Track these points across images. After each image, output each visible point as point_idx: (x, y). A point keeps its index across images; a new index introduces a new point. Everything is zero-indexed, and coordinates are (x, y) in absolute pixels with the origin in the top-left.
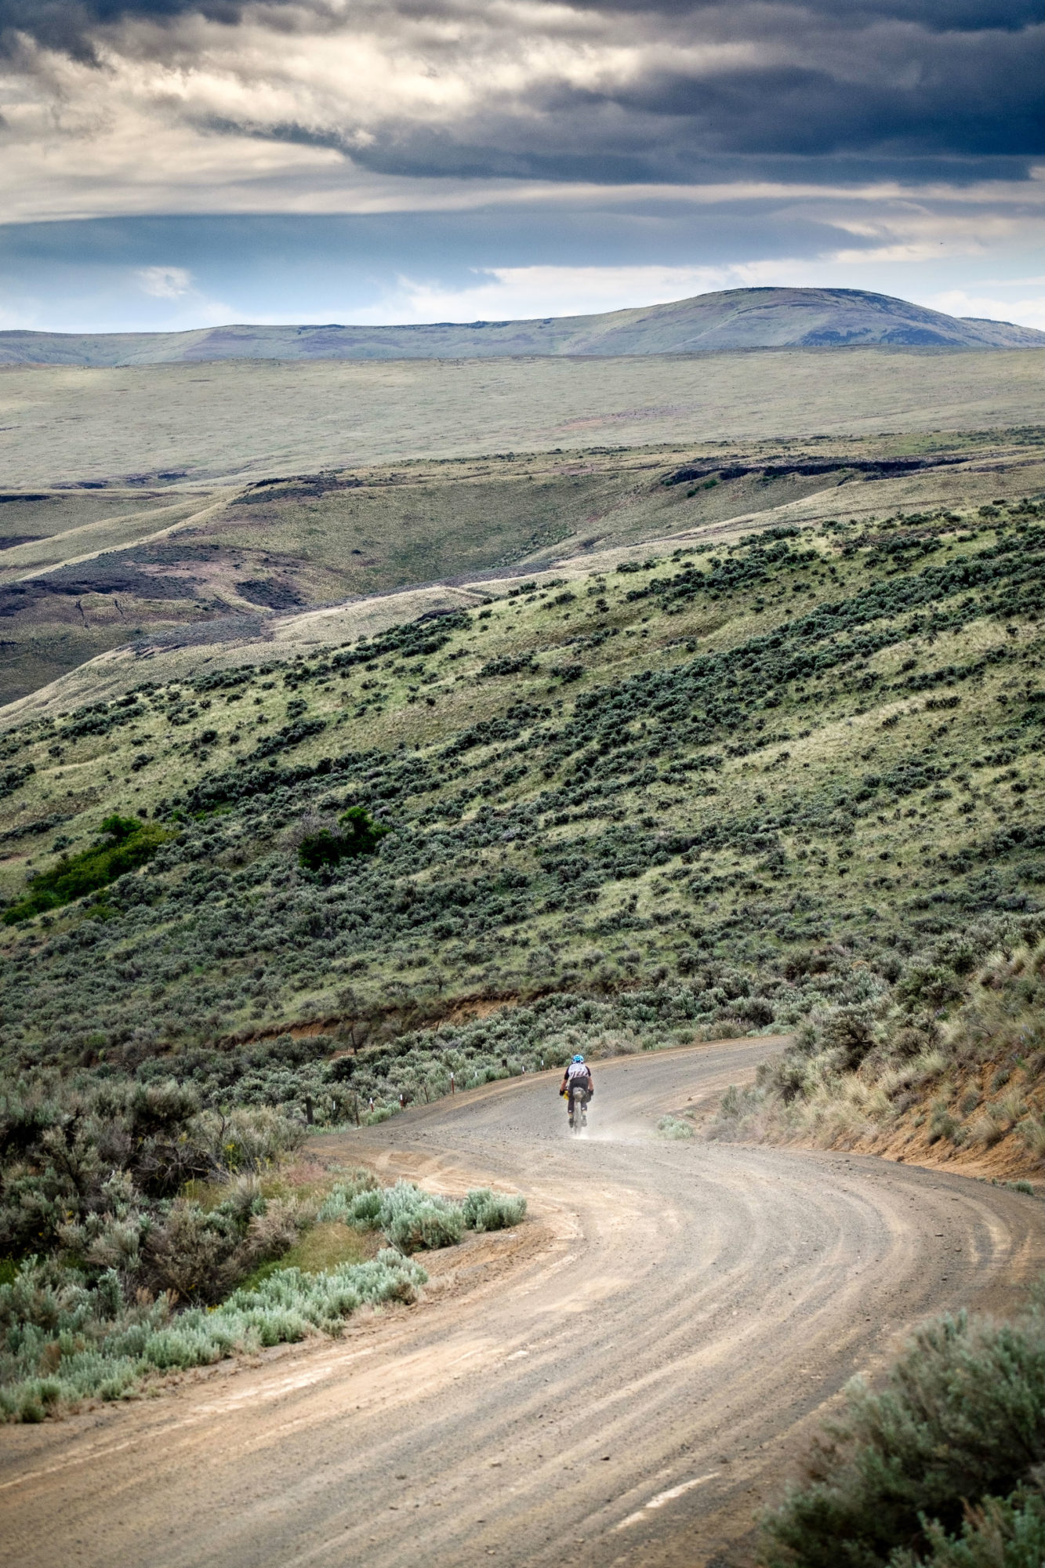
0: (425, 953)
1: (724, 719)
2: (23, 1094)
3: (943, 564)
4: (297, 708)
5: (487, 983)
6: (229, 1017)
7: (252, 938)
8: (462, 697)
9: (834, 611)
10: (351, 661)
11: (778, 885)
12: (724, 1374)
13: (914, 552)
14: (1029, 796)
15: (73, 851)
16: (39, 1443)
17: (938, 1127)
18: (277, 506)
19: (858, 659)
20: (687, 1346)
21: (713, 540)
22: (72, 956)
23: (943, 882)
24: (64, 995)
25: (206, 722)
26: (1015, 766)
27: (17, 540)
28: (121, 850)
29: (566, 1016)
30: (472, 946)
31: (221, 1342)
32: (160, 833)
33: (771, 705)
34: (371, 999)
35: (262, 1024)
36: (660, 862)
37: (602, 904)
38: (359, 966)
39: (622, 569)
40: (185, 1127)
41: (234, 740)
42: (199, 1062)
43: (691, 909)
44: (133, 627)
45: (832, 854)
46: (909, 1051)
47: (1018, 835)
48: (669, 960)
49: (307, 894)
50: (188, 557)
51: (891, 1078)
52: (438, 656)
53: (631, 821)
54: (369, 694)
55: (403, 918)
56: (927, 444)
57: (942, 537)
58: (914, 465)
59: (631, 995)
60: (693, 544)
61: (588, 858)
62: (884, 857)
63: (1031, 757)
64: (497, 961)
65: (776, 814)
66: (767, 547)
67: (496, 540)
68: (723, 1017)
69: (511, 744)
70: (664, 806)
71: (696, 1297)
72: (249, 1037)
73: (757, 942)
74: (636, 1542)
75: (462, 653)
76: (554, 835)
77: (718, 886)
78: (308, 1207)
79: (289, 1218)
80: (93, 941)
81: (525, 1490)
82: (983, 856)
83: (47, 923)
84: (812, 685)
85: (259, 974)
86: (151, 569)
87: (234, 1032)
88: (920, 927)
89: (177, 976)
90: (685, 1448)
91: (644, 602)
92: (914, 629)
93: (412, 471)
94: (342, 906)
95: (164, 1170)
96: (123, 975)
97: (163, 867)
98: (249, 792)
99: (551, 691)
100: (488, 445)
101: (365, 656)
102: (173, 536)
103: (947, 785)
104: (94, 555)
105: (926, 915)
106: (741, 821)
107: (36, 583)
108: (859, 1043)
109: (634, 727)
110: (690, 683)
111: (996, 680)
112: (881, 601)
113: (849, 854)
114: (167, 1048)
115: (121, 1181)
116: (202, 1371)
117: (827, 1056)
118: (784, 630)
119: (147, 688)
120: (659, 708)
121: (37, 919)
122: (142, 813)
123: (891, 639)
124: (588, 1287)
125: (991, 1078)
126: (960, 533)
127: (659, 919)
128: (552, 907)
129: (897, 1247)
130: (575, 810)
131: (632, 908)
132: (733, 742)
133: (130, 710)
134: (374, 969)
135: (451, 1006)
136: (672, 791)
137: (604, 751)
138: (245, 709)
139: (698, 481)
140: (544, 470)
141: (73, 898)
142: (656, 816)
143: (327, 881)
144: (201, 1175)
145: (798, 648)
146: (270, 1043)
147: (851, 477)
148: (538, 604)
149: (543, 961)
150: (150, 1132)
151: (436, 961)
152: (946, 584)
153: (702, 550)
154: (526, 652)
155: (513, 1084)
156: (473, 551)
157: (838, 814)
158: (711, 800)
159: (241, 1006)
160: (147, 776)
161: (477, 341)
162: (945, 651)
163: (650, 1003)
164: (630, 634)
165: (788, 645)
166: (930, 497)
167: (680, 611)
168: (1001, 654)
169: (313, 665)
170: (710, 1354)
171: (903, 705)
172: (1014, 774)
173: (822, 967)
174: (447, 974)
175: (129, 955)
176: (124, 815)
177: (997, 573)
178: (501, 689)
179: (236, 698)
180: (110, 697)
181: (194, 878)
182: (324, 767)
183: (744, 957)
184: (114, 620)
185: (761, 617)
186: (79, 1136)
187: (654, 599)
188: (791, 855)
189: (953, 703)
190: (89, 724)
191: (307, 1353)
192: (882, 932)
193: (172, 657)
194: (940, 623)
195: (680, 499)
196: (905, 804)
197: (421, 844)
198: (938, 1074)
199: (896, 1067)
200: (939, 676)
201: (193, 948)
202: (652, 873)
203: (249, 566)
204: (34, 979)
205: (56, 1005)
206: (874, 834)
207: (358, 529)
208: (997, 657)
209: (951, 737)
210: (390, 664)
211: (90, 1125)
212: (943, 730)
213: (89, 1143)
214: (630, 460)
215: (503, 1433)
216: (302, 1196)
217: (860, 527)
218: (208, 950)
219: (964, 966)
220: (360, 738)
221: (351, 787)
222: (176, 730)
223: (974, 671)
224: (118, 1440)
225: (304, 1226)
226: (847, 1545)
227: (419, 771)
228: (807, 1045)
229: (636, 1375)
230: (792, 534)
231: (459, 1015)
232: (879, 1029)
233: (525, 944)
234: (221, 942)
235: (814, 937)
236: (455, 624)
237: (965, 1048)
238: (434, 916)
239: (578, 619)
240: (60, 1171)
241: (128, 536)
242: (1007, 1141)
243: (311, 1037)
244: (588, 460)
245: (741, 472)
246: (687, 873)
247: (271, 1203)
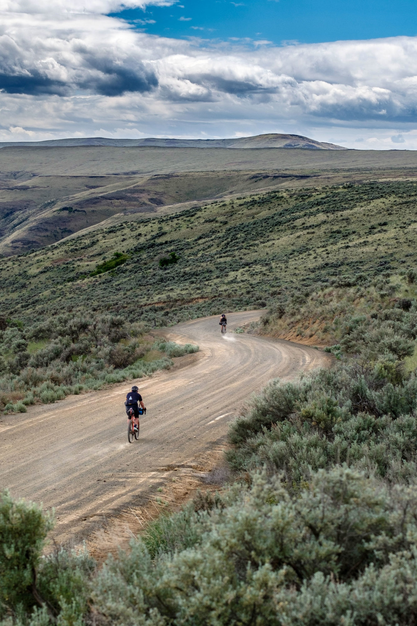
0: (187, 287)
1: (260, 235)
2: (85, 317)
3: (313, 200)
4: (161, 228)
5: (201, 294)
6: (141, 300)
7: (147, 282)
8: (199, 227)
9: (287, 210)
10: (173, 218)
11: (270, 274)
12: (238, 389)
13: (306, 197)
14: (330, 255)
15: (107, 260)
16: (77, 399)
17: (298, 333)
18: (159, 181)
19: (292, 222)
20: (231, 382)
21: (260, 193)
22: (105, 284)
23: (309, 275)
24: (103, 293)
25: (139, 231)
26: (327, 248)
27: (98, 187)
28: (118, 260)
29: (219, 303)
30: (198, 286)
31: (123, 377)
32: (127, 257)
33: (271, 232)
34: (174, 297)
35: (149, 302)
36: (243, 268)
37: (229, 277)
38: (172, 289)
39: (238, 199)
40: (122, 327)
41: (146, 235)
42: (134, 311)
43: (250, 279)
44: (124, 208)
45: (283, 268)
46: (293, 314)
47: (327, 264)
48: (244, 291)
49: (161, 272)
50: (138, 192)
51: (288, 321)
52: (194, 218)
53: (237, 258)
54: (177, 226)
55: (182, 279)
56: (312, 172)
57: (313, 194)
58: (308, 177)
59: (234, 299)
60: (255, 193)
61: (226, 266)
62: (295, 268)
63: (331, 246)
64: (204, 290)
65: (271, 257)
66: (272, 195)
67: (210, 191)
68: (255, 304)
69: (210, 239)
70: (245, 255)
71: (235, 371)
72: (145, 305)
73: (265, 287)
74: (211, 428)
75: (199, 217)
76: (219, 260)
77: (257, 274)
78: (149, 346)
79: (145, 348)
80: (111, 281)
81: (188, 415)
82: (318, 269)
83: (100, 277)
84: (281, 228)
85: (149, 290)
86: (129, 195)
87: (142, 304)
88: (303, 285)
89: (129, 290)
90: (227, 406)
91: (242, 207)
92: (305, 215)
93: (191, 174)
94: (168, 275)
95: (116, 336)
96: (117, 289)
97: (128, 264)
98: (148, 248)
99: (220, 227)
100: (209, 168)
101: (177, 217)
102: (134, 187)
103: (311, 252)
104: (116, 191)
105: (305, 282)
106: (263, 259)
107: (101, 197)
108: (282, 312)
109: (239, 236)
110: (252, 226)
111: (324, 228)
112: (297, 208)
113: (287, 267)
114: (126, 307)
115: (106, 338)
116: (118, 384)
117: (275, 315)
118: (275, 214)
119: (126, 223)
120: (245, 232)
121: (98, 276)
122: (123, 252)
123: (300, 217)
124: (210, 367)
125: (311, 322)
126: (317, 193)
127: (242, 281)
128: (218, 277)
129: (284, 360)
130: (223, 255)
131: (236, 278)
132: (262, 240)
133: (121, 228)
134: (175, 290)
135: (193, 299)
136: (247, 251)
137: (232, 241)
138: (148, 228)
139: (258, 179)
140: (221, 175)
141: (106, 271)
142: (243, 257)
143: (165, 269)
144: (125, 338)
145: (278, 219)
146: (150, 306)
147: (293, 179)
148: (218, 206)
149: (214, 290)
150: (113, 327)
151: (190, 289)
152: (313, 205)
153: (257, 195)
154: (215, 217)
155: (204, 319)
156: (204, 193)
157: (285, 258)
158: (256, 253)
159: (144, 298)
160: (125, 243)
161: (207, 144)
162: (312, 220)
163: (239, 301)
164: (239, 214)
165: (275, 218)
166: (311, 184)
167: (251, 209)
168: (325, 222)
169: (164, 219)
170: (235, 385)
171: (302, 233)
172: (327, 250)
173: (279, 293)
174: (192, 292)
175: (119, 285)
176: (119, 252)
177: (325, 203)
178: (208, 226)
179: (146, 226)
180: (117, 224)
181: (135, 267)
182: (166, 242)
183: (262, 291)
184: (119, 206)
185: (270, 211)
186: (97, 328)
187: (245, 206)
188: (274, 267)
189: (313, 233)
190: (112, 231)
191: (143, 381)
192: (294, 286)
193: (133, 215)
194: (311, 214)
195: (253, 183)
196: (301, 256)
197: (188, 261)
198: (299, 320)
199: (290, 318)
200: (310, 226)
201: (134, 283)
202: (241, 270)
203: (151, 195)
204: (97, 289)
205: (101, 296)
206: (293, 263)
207: (178, 187)
208: (324, 222)
209: (312, 241)
210: (182, 219)
211: (100, 325)
212: (311, 239)
213: (99, 329)
214: (242, 173)
215: (185, 401)
216: (148, 344)
217: (294, 191)
218: (137, 284)
219: (307, 295)
220: (175, 236)
221: (172, 247)
222: (132, 233)
223: (318, 226)
224: (95, 399)
225: (148, 350)
226: (248, 431)
227: (188, 244)
228: (271, 312)
229: (218, 388)
230: (278, 192)
231: (194, 302)
232: (287, 309)
233: (211, 286)
234: (140, 283)
235: (278, 286)
236: (198, 210)
237: (306, 314)
238: (190, 279)
239: (227, 210)
240: (92, 336)
241: (124, 187)
242: (314, 336)
243: (160, 305)
244: (232, 172)
245: (268, 177)
246: (249, 270)
247: (140, 345)
